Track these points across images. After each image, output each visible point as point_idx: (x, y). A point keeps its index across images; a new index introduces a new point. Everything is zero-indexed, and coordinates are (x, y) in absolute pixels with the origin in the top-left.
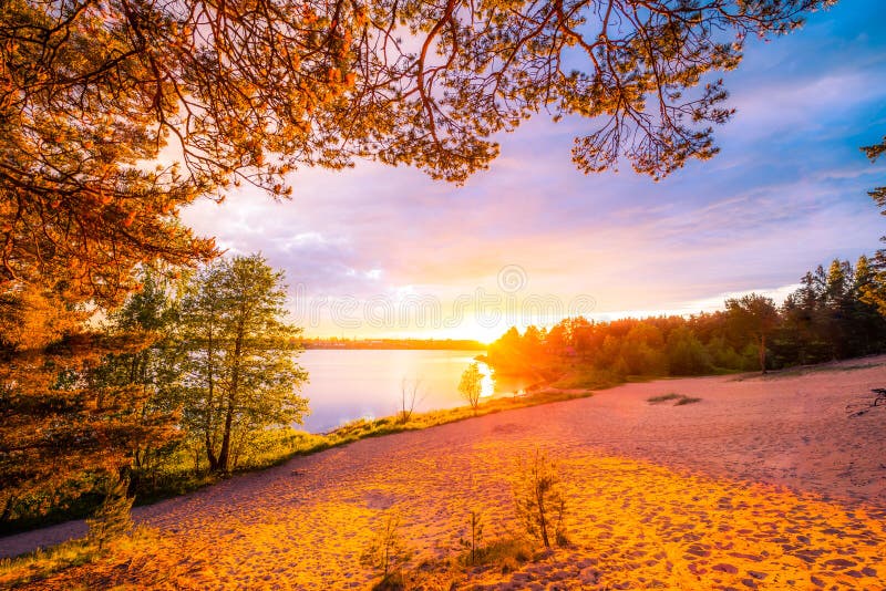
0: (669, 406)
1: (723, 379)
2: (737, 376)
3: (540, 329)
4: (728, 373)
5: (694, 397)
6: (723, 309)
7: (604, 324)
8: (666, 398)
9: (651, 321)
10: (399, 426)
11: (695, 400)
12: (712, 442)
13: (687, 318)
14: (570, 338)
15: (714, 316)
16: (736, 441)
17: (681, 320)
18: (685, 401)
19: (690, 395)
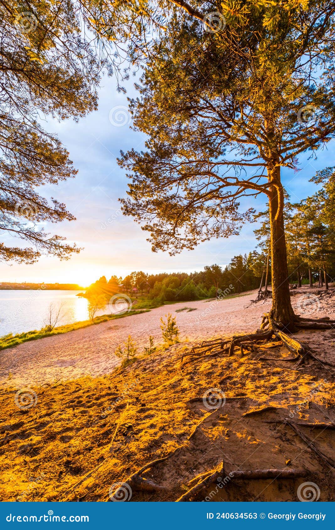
0: (184, 313)
1: (203, 301)
2: (208, 300)
3: (118, 278)
4: (204, 299)
5: (194, 308)
6: (203, 270)
7: (152, 275)
8: (183, 310)
9: (174, 275)
10: (48, 333)
11: (195, 309)
12: (205, 321)
13: (189, 274)
14: (135, 283)
15: (199, 274)
16: (213, 320)
17: (187, 275)
18: (191, 310)
19: (192, 307)
